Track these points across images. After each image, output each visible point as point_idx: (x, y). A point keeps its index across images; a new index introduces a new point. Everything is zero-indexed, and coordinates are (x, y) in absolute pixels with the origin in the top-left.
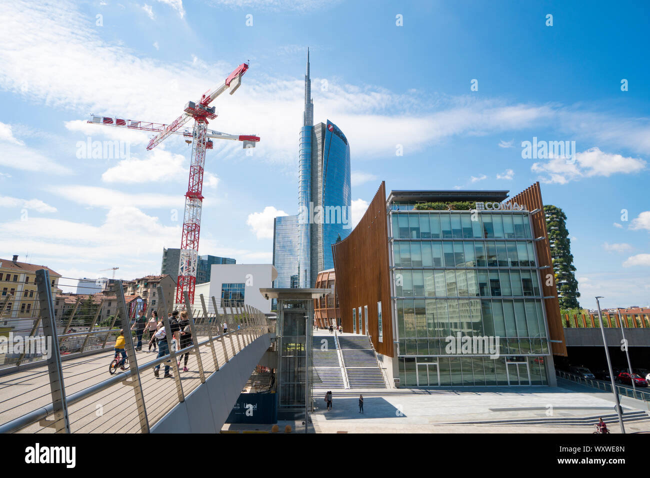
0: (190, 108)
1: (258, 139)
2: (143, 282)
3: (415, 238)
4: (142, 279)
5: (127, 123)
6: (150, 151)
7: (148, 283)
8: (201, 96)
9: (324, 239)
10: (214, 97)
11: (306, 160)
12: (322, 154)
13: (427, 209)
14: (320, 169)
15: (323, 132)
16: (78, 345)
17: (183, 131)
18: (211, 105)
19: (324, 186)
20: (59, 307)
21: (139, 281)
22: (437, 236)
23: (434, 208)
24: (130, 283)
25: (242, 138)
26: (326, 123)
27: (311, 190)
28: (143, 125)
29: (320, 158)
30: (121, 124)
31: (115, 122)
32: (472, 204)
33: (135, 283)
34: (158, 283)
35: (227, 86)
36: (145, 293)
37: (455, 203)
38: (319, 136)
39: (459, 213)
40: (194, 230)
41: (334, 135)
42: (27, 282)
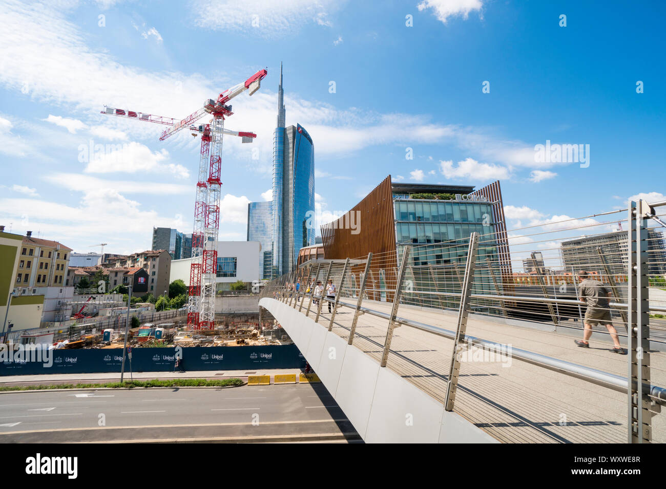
0: (210, 105)
1: (255, 136)
2: (143, 256)
3: (412, 221)
4: (142, 254)
5: (138, 115)
6: (162, 141)
7: (147, 257)
8: (219, 95)
9: (295, 221)
10: (231, 97)
11: (279, 156)
12: (293, 151)
13: (420, 198)
14: (291, 163)
15: (294, 133)
16: (95, 310)
18: (227, 104)
20: (70, 278)
21: (139, 255)
22: (428, 219)
23: (425, 198)
24: (129, 257)
25: (241, 134)
26: (296, 126)
27: (284, 181)
28: (153, 118)
29: (291, 155)
30: (132, 116)
31: (127, 114)
32: (452, 196)
33: (134, 257)
34: (158, 256)
35: (246, 88)
36: (145, 265)
37: (440, 195)
38: (290, 136)
39: (444, 202)
40: (216, 211)
41: (303, 137)
42: (41, 256)
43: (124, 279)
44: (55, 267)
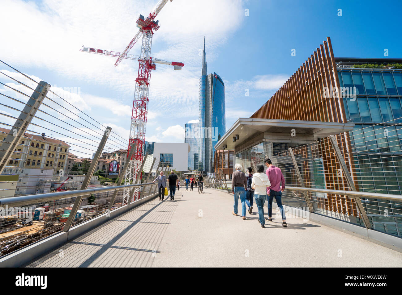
1: (183, 65)
2: (118, 153)
4: (117, 151)
5: (104, 52)
7: (120, 153)
11: (203, 93)
14: (210, 97)
15: (212, 78)
17: (137, 58)
19: (213, 106)
21: (116, 152)
25: (173, 64)
26: (213, 74)
27: (206, 108)
28: (113, 53)
29: (210, 92)
30: (100, 52)
31: (96, 51)
34: (126, 153)
36: (119, 159)
38: (210, 80)
41: (218, 81)
42: (50, 149)
43: (103, 167)
44: (58, 157)
